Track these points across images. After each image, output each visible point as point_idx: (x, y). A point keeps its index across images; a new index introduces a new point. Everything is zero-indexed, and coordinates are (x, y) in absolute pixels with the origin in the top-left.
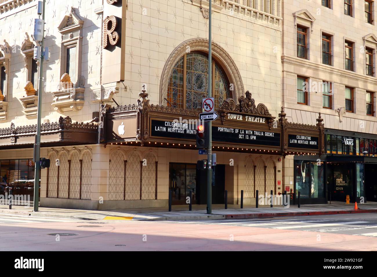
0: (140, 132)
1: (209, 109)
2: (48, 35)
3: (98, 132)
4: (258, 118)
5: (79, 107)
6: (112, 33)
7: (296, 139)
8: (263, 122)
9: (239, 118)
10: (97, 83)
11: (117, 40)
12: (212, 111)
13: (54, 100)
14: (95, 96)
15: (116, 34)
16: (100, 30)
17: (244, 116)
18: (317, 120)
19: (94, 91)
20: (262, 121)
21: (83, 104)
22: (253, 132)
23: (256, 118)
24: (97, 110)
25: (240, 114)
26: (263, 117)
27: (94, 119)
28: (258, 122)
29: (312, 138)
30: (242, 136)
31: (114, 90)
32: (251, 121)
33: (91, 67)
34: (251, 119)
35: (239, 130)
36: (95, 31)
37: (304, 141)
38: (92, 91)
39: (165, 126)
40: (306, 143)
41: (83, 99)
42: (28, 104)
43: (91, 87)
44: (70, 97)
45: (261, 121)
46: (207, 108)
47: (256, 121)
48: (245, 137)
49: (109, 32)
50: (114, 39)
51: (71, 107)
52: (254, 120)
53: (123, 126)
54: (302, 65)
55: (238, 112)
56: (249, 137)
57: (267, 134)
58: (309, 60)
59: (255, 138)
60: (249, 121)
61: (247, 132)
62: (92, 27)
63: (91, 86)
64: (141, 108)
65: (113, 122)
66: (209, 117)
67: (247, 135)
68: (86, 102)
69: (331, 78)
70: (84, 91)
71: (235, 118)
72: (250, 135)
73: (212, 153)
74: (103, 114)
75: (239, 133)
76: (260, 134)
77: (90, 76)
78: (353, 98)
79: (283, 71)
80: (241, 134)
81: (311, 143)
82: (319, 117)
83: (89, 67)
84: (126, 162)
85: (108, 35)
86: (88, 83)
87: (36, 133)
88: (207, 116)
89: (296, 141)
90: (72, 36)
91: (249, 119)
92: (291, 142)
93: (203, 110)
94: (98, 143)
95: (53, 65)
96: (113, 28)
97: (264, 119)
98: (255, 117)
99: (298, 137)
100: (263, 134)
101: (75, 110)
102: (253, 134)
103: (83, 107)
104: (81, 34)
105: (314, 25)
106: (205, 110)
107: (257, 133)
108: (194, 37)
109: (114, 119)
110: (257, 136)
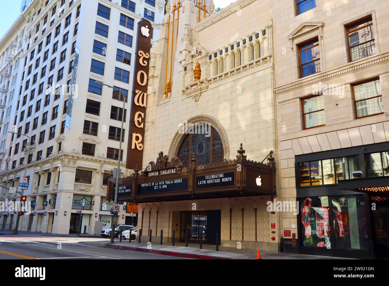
4: (170, 170)
7: (205, 179)
8: (174, 172)
9: (156, 174)
17: (159, 171)
18: (239, 152)
22: (165, 182)
23: (168, 171)
25: (157, 171)
28: (170, 173)
29: (224, 174)
30: (156, 187)
32: (164, 174)
34: (164, 173)
35: (155, 183)
37: (214, 180)
40: (218, 181)
45: (172, 172)
47: (168, 172)
48: (158, 187)
52: (167, 172)
56: (162, 187)
57: (176, 181)
59: (166, 186)
60: (163, 174)
61: (160, 183)
67: (160, 185)
71: (153, 174)
72: (162, 185)
75: (155, 185)
76: (170, 182)
80: (156, 186)
81: (223, 180)
82: (240, 148)
89: (205, 182)
91: (163, 172)
92: (199, 183)
97: (174, 169)
98: (168, 169)
99: (207, 177)
100: (172, 182)
102: (165, 184)
107: (168, 182)
110: (168, 185)
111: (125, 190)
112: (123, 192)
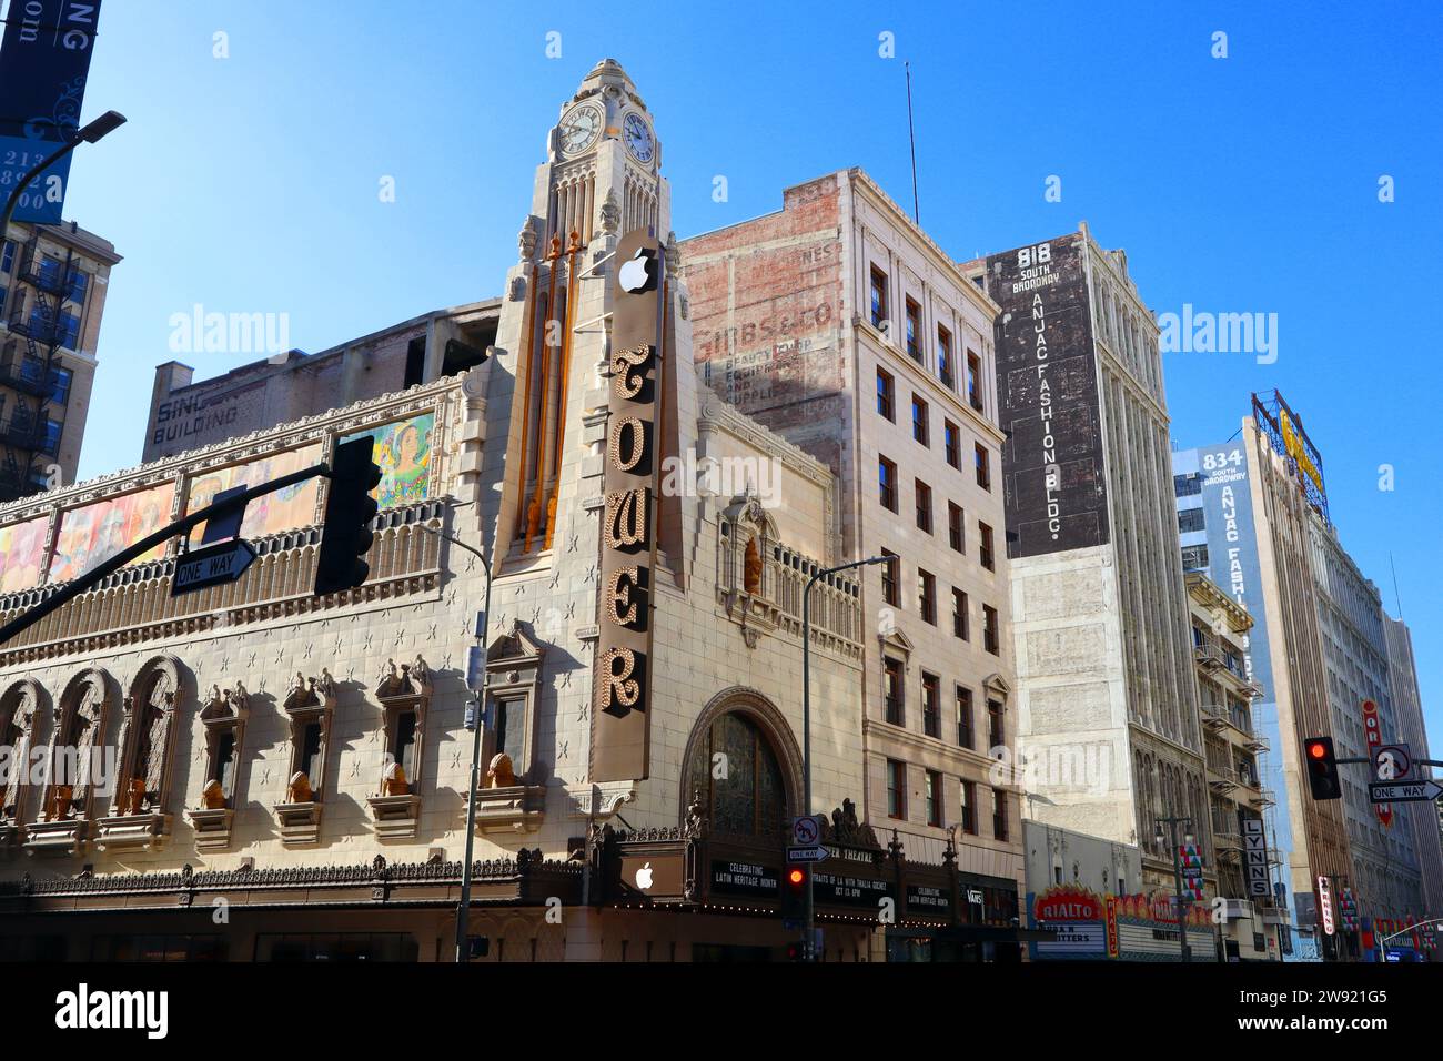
0: (693, 885)
1: (807, 838)
2: (446, 668)
3: (583, 883)
4: (863, 854)
5: (533, 827)
6: (624, 683)
7: (918, 895)
8: (870, 861)
9: (835, 854)
10: (580, 779)
11: (636, 697)
12: (816, 842)
13: (464, 807)
14: (575, 803)
15: (634, 686)
16: (587, 673)
17: (842, 849)
19: (571, 794)
20: (868, 859)
21: (542, 819)
22: (856, 882)
23: (860, 853)
24: (581, 834)
25: (836, 846)
26: (869, 851)
27: (575, 852)
28: (863, 860)
30: (840, 891)
31: (626, 796)
32: (851, 859)
33: (564, 744)
35: (836, 879)
36: (575, 672)
38: (567, 793)
39: (730, 873)
41: (542, 810)
42: (386, 812)
43: (564, 787)
44: (513, 803)
45: (866, 860)
46: (803, 836)
47: (860, 860)
48: (844, 891)
49: (616, 680)
50: (630, 695)
51: (516, 825)
52: (857, 857)
53: (650, 871)
54: (895, 739)
55: (833, 840)
56: (851, 892)
58: (904, 727)
59: (859, 893)
60: (849, 858)
61: (847, 882)
62: (568, 664)
63: (566, 784)
64: (698, 836)
65: (621, 862)
66: (807, 854)
67: (847, 887)
68: (549, 818)
69: (941, 763)
70: (546, 792)
72: (851, 888)
73: (815, 927)
74: (598, 843)
75: (836, 883)
76: (866, 886)
77: (558, 763)
78: (972, 804)
79: (865, 751)
80: (838, 886)
83: (557, 744)
84: (625, 943)
85: (612, 685)
86: (556, 775)
87: (462, 880)
88: (805, 852)
90: (515, 678)
93: (795, 839)
94: (581, 903)
95: (459, 731)
96: (627, 673)
97: (870, 854)
98: (859, 850)
100: (869, 887)
101: (524, 831)
102: (856, 887)
103: (543, 826)
104: (539, 677)
105: (912, 658)
106: (799, 841)
107: (861, 884)
108: (730, 685)
109: (624, 854)
110: (862, 890)
111: (759, 877)
112: (755, 884)
